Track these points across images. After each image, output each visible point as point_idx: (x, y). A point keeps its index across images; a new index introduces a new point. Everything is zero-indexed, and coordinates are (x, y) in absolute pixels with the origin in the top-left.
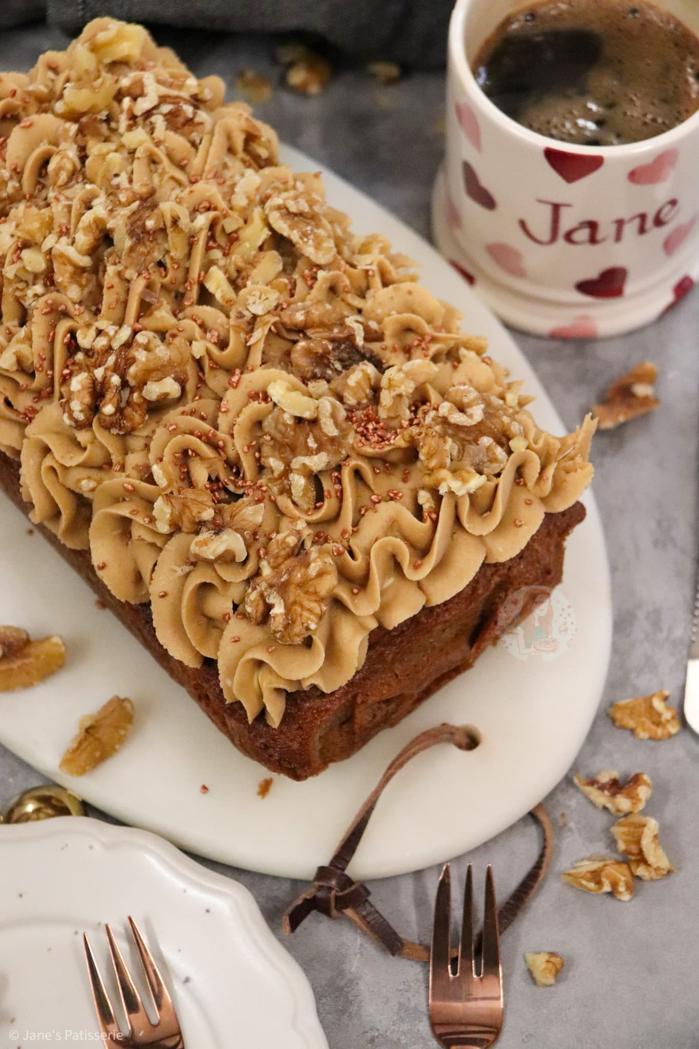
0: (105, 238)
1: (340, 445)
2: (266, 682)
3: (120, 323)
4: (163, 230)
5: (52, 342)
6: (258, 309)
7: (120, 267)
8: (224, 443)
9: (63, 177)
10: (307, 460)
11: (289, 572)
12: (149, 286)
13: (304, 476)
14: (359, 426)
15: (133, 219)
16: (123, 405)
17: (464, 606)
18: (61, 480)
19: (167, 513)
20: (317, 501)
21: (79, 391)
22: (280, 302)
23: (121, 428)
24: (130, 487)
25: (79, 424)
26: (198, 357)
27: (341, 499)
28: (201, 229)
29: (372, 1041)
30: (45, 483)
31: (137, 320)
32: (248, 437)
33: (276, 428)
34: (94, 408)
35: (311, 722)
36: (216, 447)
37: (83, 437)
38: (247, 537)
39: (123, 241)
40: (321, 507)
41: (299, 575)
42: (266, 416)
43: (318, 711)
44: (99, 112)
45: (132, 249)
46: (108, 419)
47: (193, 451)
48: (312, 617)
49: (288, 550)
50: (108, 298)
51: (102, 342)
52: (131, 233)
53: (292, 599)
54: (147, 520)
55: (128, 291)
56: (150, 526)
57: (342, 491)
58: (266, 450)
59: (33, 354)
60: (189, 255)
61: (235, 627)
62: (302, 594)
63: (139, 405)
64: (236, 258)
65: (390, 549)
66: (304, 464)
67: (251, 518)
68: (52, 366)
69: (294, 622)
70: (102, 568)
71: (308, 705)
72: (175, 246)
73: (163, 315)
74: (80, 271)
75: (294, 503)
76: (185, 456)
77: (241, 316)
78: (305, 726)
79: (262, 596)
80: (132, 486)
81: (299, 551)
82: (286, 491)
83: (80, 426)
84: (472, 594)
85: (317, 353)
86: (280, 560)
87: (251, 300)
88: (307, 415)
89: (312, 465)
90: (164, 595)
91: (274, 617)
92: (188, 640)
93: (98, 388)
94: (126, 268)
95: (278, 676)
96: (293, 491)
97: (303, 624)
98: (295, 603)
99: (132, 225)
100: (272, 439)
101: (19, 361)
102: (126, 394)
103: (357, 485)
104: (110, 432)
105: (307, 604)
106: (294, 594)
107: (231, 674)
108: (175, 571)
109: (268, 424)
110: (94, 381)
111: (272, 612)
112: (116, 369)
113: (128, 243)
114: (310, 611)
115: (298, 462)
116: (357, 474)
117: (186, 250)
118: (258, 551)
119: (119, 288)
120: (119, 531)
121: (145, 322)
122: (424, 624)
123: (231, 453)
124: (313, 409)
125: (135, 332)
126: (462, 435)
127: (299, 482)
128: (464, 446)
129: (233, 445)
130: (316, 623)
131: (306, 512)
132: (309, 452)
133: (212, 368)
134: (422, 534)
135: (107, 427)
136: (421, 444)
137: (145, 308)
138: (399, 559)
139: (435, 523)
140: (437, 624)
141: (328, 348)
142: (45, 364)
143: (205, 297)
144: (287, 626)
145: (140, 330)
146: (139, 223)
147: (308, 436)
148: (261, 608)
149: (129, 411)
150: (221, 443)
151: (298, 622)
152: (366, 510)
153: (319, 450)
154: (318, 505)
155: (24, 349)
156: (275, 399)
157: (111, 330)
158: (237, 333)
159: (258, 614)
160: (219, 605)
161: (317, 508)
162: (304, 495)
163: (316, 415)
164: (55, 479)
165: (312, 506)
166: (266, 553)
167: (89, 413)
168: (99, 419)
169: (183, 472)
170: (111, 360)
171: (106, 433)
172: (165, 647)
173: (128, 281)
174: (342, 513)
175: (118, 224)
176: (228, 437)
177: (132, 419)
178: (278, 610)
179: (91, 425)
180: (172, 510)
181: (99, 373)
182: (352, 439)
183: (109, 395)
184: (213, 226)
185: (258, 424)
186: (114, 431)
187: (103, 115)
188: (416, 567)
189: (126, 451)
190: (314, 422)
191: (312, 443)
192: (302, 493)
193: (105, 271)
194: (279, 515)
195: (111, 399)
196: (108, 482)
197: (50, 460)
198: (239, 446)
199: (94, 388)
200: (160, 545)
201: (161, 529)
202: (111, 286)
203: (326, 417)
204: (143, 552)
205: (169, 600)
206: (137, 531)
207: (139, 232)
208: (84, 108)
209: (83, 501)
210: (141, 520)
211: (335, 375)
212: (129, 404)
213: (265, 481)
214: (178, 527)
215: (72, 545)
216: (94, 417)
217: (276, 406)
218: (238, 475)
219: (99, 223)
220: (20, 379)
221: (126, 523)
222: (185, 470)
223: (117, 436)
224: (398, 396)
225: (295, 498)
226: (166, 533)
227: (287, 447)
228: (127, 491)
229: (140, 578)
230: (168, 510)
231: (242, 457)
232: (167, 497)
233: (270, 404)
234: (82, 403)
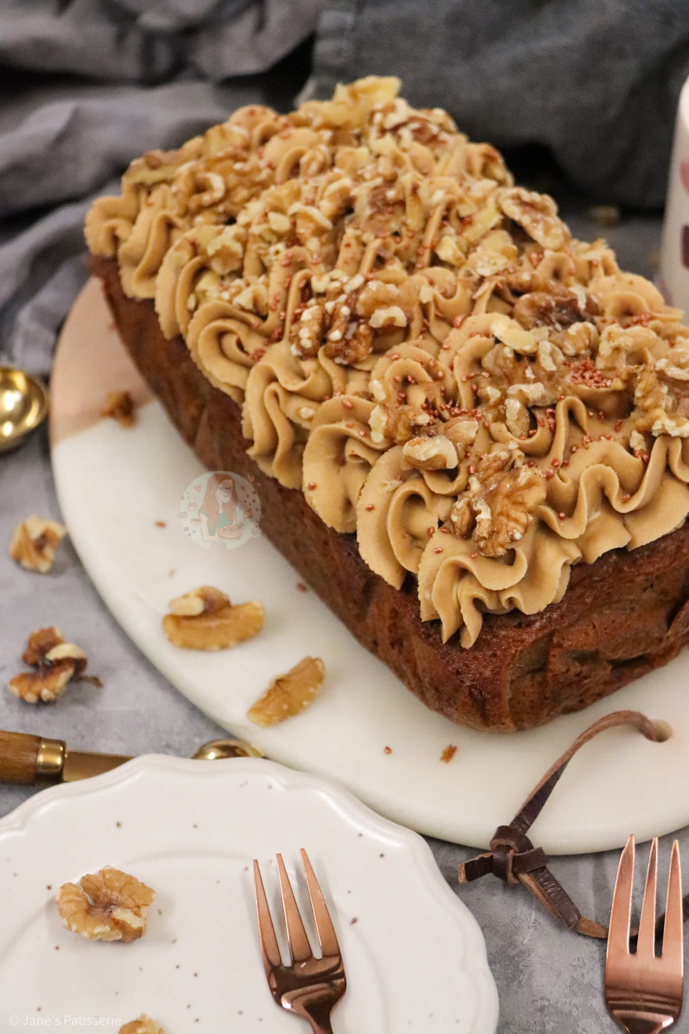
0: (347, 208)
1: (558, 383)
2: (465, 591)
3: (353, 275)
4: (402, 203)
5: (288, 289)
6: (486, 272)
7: (358, 232)
8: (443, 372)
9: (314, 167)
10: (523, 387)
11: (499, 482)
12: (385, 246)
13: (520, 402)
14: (576, 372)
15: (376, 192)
16: (349, 336)
17: (667, 563)
18: (282, 406)
19: (383, 421)
20: (531, 429)
21: (309, 321)
22: (507, 267)
23: (345, 357)
24: (348, 404)
25: (306, 352)
26: (424, 301)
27: (553, 431)
28: (438, 204)
29: (542, 1009)
30: (267, 406)
31: (371, 271)
32: (467, 370)
33: (495, 363)
34: (322, 338)
35: (506, 650)
36: (436, 378)
37: (308, 366)
38: (460, 449)
39: (363, 209)
40: (534, 434)
41: (508, 486)
42: (487, 352)
43: (514, 641)
44: (352, 128)
45: (371, 217)
46: (334, 345)
47: (413, 378)
48: (519, 527)
49: (499, 463)
50: (344, 254)
51: (336, 284)
52: (373, 204)
53: (498, 509)
54: (362, 433)
55: (363, 253)
56: (365, 440)
57: (555, 425)
58: (483, 383)
59: (268, 296)
60: (424, 230)
61: (439, 540)
62: (510, 505)
63: (365, 337)
64: (470, 234)
65: (599, 478)
66: (521, 391)
67: (465, 432)
68: (285, 309)
69: (498, 532)
70: (312, 488)
71: (503, 633)
72: (413, 220)
73: (395, 268)
74: (319, 232)
75: (509, 429)
76: (405, 382)
77: (469, 275)
78: (499, 653)
79: (469, 505)
80: (352, 403)
81: (508, 467)
82: (501, 418)
83: (308, 355)
84: (677, 552)
85: (539, 307)
86: (490, 472)
87: (480, 263)
88: (528, 348)
89: (528, 392)
90: (370, 509)
91: (480, 522)
92: (391, 550)
93: (327, 321)
94: (364, 232)
95: (480, 585)
96: (508, 415)
97: (508, 532)
98: (501, 514)
99: (374, 197)
100: (491, 376)
101: (255, 301)
102: (353, 327)
103: (570, 428)
104: (334, 361)
105: (513, 513)
106: (501, 503)
107: (430, 587)
108: (385, 485)
109: (488, 362)
110: (324, 314)
111: (478, 518)
112: (346, 303)
113: (368, 212)
114: (516, 521)
115: (513, 390)
116: (572, 415)
117: (421, 224)
118: (469, 468)
119: (355, 248)
120: (333, 456)
121: (380, 274)
122: (626, 572)
123: (449, 383)
124: (533, 343)
125: (367, 281)
126: (677, 390)
127: (514, 406)
128: (678, 399)
129: (453, 376)
130: (521, 533)
131: (520, 437)
132: (526, 381)
133: (437, 317)
134: (632, 471)
135: (331, 357)
136: (639, 378)
137: (380, 262)
138: (607, 492)
139: (646, 464)
140: (638, 575)
141: (550, 303)
142: (280, 306)
143: (435, 261)
144: (493, 533)
145: (372, 279)
146: (380, 197)
147: (526, 367)
148: (467, 517)
149: (354, 343)
150: (440, 374)
151: (504, 532)
152: (577, 448)
153: (535, 381)
154: (531, 432)
155: (262, 290)
156: (497, 334)
157: (345, 279)
158: (465, 287)
159: (464, 523)
160: (424, 520)
161: (530, 436)
162: (518, 420)
163: (535, 350)
164: (276, 406)
165: (525, 433)
166: (476, 471)
167: (316, 342)
168: (325, 350)
169: (401, 397)
170: (343, 298)
171: (330, 362)
172: (366, 562)
173: (364, 245)
174: (554, 447)
175: (362, 193)
176: (448, 370)
177: (356, 350)
178: (484, 516)
179: (316, 356)
180: (388, 419)
181: (329, 306)
182: (568, 379)
183: (337, 323)
184: (449, 207)
185: (477, 362)
186: (338, 360)
187: (356, 131)
188: (625, 502)
189: (346, 382)
190: (533, 358)
191: (529, 374)
192: (516, 417)
193: (344, 233)
194: (491, 442)
195: (338, 327)
196: (328, 403)
197: (273, 386)
198: (458, 377)
199: (324, 319)
200: (371, 462)
201: (375, 444)
202: (348, 245)
203: (545, 353)
204: (355, 477)
205: (376, 513)
206: (351, 448)
207: (379, 203)
208: (339, 121)
209: (300, 436)
210: (356, 432)
211: (555, 332)
212: (355, 336)
213: (480, 410)
214: (391, 442)
215: (285, 481)
216: (321, 346)
217: (497, 341)
218: (453, 406)
219: (344, 191)
220: (253, 320)
221: (342, 440)
222: (403, 395)
223: (340, 365)
224: (617, 349)
225: (509, 422)
226: (379, 447)
227: (505, 379)
228: (345, 406)
229: (348, 505)
230: (384, 418)
231: (460, 386)
232: (384, 406)
233: (492, 340)
234: (310, 330)
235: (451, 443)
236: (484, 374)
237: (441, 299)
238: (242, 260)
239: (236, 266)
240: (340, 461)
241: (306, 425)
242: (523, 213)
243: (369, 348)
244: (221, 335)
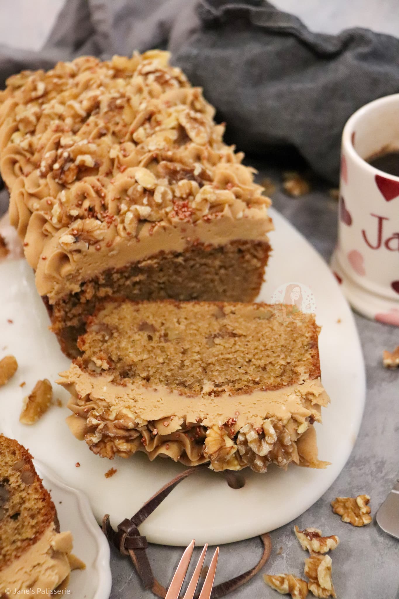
0: (96, 106)
3: (84, 139)
4: (121, 108)
6: (153, 148)
7: (97, 120)
8: (105, 195)
10: (139, 207)
13: (134, 215)
14: (177, 207)
15: (113, 100)
16: (65, 169)
18: (25, 201)
19: (58, 212)
21: (48, 158)
22: (165, 147)
23: (60, 179)
24: (49, 202)
25: (42, 174)
26: (112, 157)
28: (142, 111)
30: (16, 199)
31: (93, 139)
32: (117, 194)
33: (133, 193)
36: (100, 196)
37: (42, 181)
39: (104, 108)
42: (130, 187)
45: (106, 113)
46: (55, 172)
47: (87, 195)
50: (84, 129)
51: (72, 143)
52: (109, 107)
54: (50, 218)
55: (94, 129)
56: (51, 222)
58: (123, 202)
59: (38, 144)
63: (73, 170)
66: (136, 209)
68: (44, 152)
70: (27, 245)
72: (126, 117)
76: (83, 196)
77: (143, 148)
80: (51, 202)
83: (43, 176)
85: (170, 169)
87: (151, 143)
88: (150, 187)
89: (141, 210)
90: (44, 259)
94: (100, 119)
96: (125, 221)
99: (110, 102)
100: (130, 200)
101: (30, 146)
102: (68, 165)
104: (55, 181)
109: (130, 192)
110: (56, 156)
112: (69, 152)
113: (106, 110)
115: (133, 207)
117: (131, 119)
119: (91, 127)
120: (39, 231)
121: (97, 141)
123: (106, 200)
124: (153, 184)
125: (88, 143)
127: (130, 216)
132: (142, 204)
133: (118, 167)
135: (54, 178)
141: (176, 168)
145: (91, 143)
146: (114, 103)
147: (146, 198)
149: (67, 173)
150: (103, 195)
153: (147, 205)
156: (137, 178)
157: (78, 140)
158: (136, 154)
162: (130, 224)
163: (154, 188)
164: (22, 200)
167: (48, 169)
168: (52, 174)
170: (69, 149)
171: (53, 181)
173: (96, 125)
175: (105, 99)
176: (107, 193)
177: (67, 176)
179: (47, 177)
180: (61, 211)
181: (60, 152)
182: (169, 210)
183: (60, 160)
184: (151, 114)
185: (125, 191)
186: (57, 180)
190: (151, 192)
191: (145, 201)
192: (129, 222)
193: (89, 118)
194: (116, 235)
195: (60, 162)
196: (43, 200)
197: (22, 189)
198: (110, 197)
199: (55, 158)
200: (53, 234)
201: (55, 224)
202: (88, 125)
203: (159, 192)
205: (47, 262)
206: (46, 226)
207: (112, 106)
208: (122, 67)
210: (48, 217)
212: (68, 169)
216: (49, 171)
217: (136, 182)
218: (104, 212)
219: (96, 98)
220: (28, 155)
221: (43, 221)
222: (80, 203)
223: (57, 183)
224: (206, 200)
225: (126, 224)
226: (56, 227)
227: (134, 201)
230: (59, 210)
231: (110, 202)
232: (62, 204)
233: (133, 180)
234: (47, 163)
236: (126, 198)
237: (121, 157)
238: (35, 126)
239: (32, 129)
242: (189, 123)
243: (74, 176)
244: (14, 162)
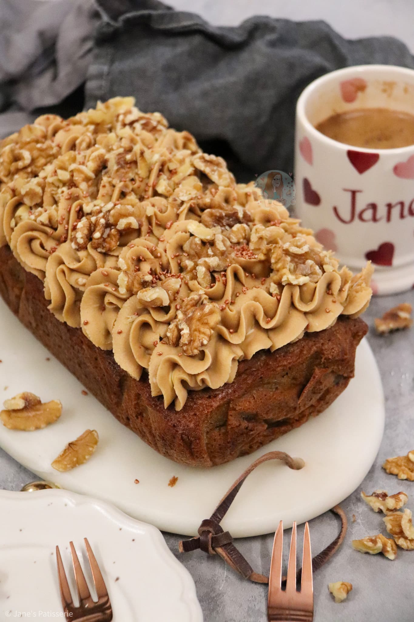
0: (103, 166)
1: (227, 257)
2: (176, 376)
3: (106, 203)
4: (135, 162)
5: (69, 212)
6: (185, 198)
7: (110, 179)
8: (161, 254)
9: (84, 145)
10: (207, 259)
11: (194, 312)
12: (126, 186)
13: (205, 267)
14: (238, 251)
15: (120, 156)
16: (105, 236)
17: (295, 359)
18: (67, 278)
19: (125, 281)
20: (212, 283)
21: (82, 228)
22: (197, 195)
23: (103, 248)
24: (105, 273)
25: (80, 246)
26: (149, 215)
27: (225, 284)
28: (156, 162)
30: (58, 278)
31: (118, 200)
32: (174, 252)
33: (191, 247)
34: (89, 237)
35: (202, 411)
36: (156, 257)
37: (82, 254)
38: (170, 295)
39: (113, 166)
40: (214, 286)
41: (199, 314)
42: (185, 241)
43: (206, 405)
44: (107, 124)
45: (117, 171)
46: (96, 241)
47: (143, 258)
48: (206, 337)
49: (193, 301)
50: (102, 191)
51: (98, 208)
52: (118, 163)
53: (194, 327)
54: (114, 289)
55: (113, 191)
56: (115, 293)
57: (226, 281)
58: (184, 258)
59: (58, 216)
60: (148, 177)
61: (160, 348)
62: (200, 325)
63: (114, 236)
64: (175, 179)
65: (252, 309)
66: (205, 261)
67: (173, 285)
68: (68, 223)
69: (194, 341)
70: (86, 323)
71: (200, 402)
72: (142, 171)
73: (132, 198)
74: (87, 179)
75: (199, 283)
76: (139, 260)
77: (175, 200)
78: (198, 414)
79: (177, 326)
80: (107, 272)
81: (198, 304)
82: (195, 277)
83: (82, 247)
84: (300, 354)
85: (216, 216)
86: (188, 307)
87: (181, 194)
88: (209, 237)
89: (210, 262)
90: (120, 333)
91: (183, 335)
92: (133, 356)
93: (93, 228)
94: (113, 179)
95: (184, 372)
96: (198, 275)
97: (199, 340)
98: (195, 330)
99: (119, 159)
100: (188, 255)
101: (50, 220)
102: (107, 231)
103: (235, 283)
104: (97, 251)
105: (202, 329)
106: (195, 324)
107: (155, 375)
108: (129, 318)
109: (186, 247)
110: (90, 224)
111: (182, 333)
112: (103, 217)
113: (116, 167)
114: (204, 333)
115: (201, 261)
116: (236, 276)
117: (148, 173)
118: (176, 306)
119: (108, 187)
120: (98, 305)
121: (122, 201)
122: (271, 365)
123: (164, 260)
124: (212, 235)
125: (115, 205)
126: (296, 260)
127: (201, 270)
128: (297, 265)
129: (166, 256)
130: (207, 341)
131: (206, 288)
132: (208, 256)
133: (157, 224)
134: (271, 305)
135: (96, 248)
136: (272, 251)
137: (123, 195)
138: (257, 317)
139: (279, 301)
140: (278, 366)
141: (222, 214)
142: (65, 222)
143: (156, 194)
144: (190, 342)
145: (118, 204)
146: (122, 159)
147: (208, 249)
148: (176, 333)
149: (108, 240)
150: (159, 255)
151: (197, 340)
152: (240, 294)
153: (213, 256)
154: (212, 285)
155: (54, 213)
156: (191, 231)
157: (102, 205)
158: (172, 207)
159: (174, 337)
160: (151, 337)
161: (211, 287)
162: (204, 278)
163: (213, 238)
164: (64, 278)
165: (209, 286)
166: (181, 307)
167: (86, 240)
168: (91, 244)
169: (136, 268)
170: (101, 215)
171: (95, 251)
172: (118, 364)
173: (114, 186)
174: (225, 293)
175: (111, 157)
176: (164, 253)
177: (110, 243)
178: (186, 331)
179: (87, 248)
180: (128, 279)
181: (93, 219)
182: (233, 255)
183: (98, 228)
184: (163, 165)
185: (180, 247)
186: (99, 250)
187: (109, 126)
188: (268, 322)
189: (104, 262)
190: (212, 243)
191: (210, 252)
192: (203, 276)
193: (102, 180)
194: (189, 292)
195: (99, 231)
196: (93, 274)
197: (62, 266)
198: (169, 256)
199: (90, 227)
200: (120, 306)
201: (122, 294)
202: (104, 186)
203: (219, 240)
204: (110, 316)
205: (123, 335)
206: (108, 299)
207: (122, 163)
208: (98, 120)
209: (78, 295)
210: (110, 289)
211: (225, 230)
212: (109, 236)
213: (182, 275)
214: (131, 293)
215: (71, 323)
216: (89, 242)
217: (191, 235)
218: (167, 272)
219: (101, 157)
220: (49, 230)
221: (103, 294)
222: (138, 268)
223: (100, 253)
224: (261, 238)
225: (199, 280)
226: (124, 297)
227: (196, 256)
228: (104, 275)
229: (108, 333)
230: (126, 279)
231: (170, 261)
232: (126, 272)
233: (188, 234)
234: (83, 233)
235: (165, 291)
236: (184, 254)
237: (159, 213)
238: (42, 197)
239: (39, 201)
240: (102, 308)
241: (81, 289)
242: (206, 166)
243: (117, 241)
244: (30, 240)
